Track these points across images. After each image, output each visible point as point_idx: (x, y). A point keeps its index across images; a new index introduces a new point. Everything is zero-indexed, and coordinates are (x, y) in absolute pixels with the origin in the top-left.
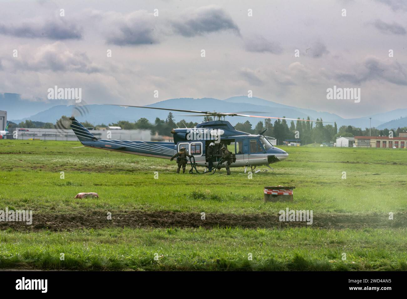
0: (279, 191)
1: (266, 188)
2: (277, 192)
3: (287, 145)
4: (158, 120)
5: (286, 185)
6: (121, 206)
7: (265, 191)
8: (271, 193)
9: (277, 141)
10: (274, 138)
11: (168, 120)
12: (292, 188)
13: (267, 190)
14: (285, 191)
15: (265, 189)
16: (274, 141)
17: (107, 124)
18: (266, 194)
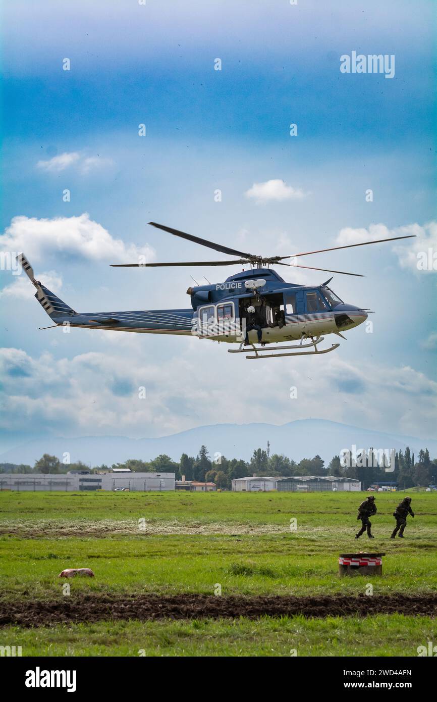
0: (362, 560)
1: (343, 556)
2: (359, 561)
3: (377, 490)
4: (185, 457)
5: (373, 552)
6: (126, 588)
7: (341, 561)
8: (349, 563)
9: (362, 485)
10: (358, 481)
11: (200, 457)
12: (380, 555)
13: (343, 559)
14: (370, 560)
15: (340, 558)
16: (358, 484)
17: (109, 466)
18: (341, 565)
